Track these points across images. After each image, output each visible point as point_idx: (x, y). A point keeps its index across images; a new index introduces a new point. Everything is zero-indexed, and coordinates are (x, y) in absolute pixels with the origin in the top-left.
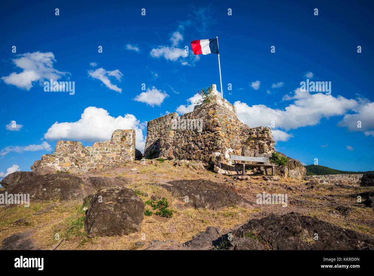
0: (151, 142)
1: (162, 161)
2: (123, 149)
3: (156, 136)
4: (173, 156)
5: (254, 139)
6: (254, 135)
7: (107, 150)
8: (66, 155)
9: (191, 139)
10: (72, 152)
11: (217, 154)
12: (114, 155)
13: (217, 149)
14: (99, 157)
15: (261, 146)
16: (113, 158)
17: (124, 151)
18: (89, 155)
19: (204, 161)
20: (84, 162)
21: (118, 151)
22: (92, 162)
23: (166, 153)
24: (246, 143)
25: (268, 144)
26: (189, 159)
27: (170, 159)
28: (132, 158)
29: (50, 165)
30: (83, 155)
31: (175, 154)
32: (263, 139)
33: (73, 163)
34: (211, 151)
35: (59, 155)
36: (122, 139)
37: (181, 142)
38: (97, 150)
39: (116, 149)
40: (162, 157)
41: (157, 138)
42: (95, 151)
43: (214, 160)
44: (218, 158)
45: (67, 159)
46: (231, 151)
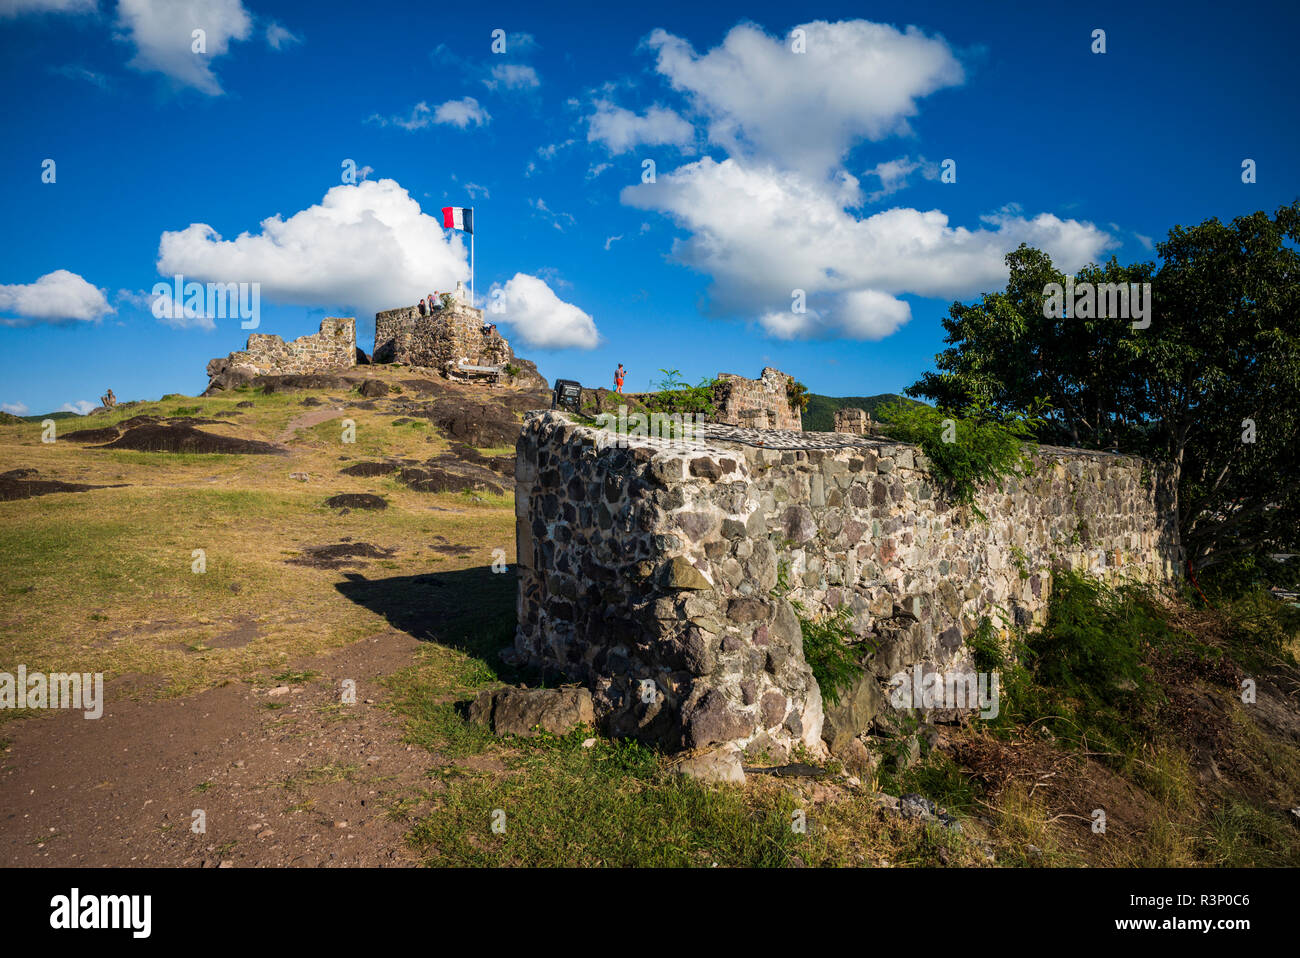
0: (381, 341)
1: (397, 366)
2: (338, 347)
3: (389, 335)
4: (409, 362)
5: (491, 349)
6: (492, 346)
7: (316, 347)
8: (264, 354)
9: (429, 345)
10: (270, 349)
11: (451, 362)
12: (327, 355)
13: (451, 358)
14: (306, 357)
15: (495, 356)
16: (325, 360)
17: (340, 349)
18: (292, 354)
19: (439, 369)
20: (287, 363)
21: (331, 349)
22: (298, 363)
23: (403, 358)
24: (484, 353)
25: (502, 355)
26: (425, 366)
27: (406, 364)
28: (353, 362)
29: (244, 365)
30: (285, 354)
31: (412, 359)
32: (498, 350)
33: (274, 364)
34: (446, 359)
35: (255, 353)
36: (336, 333)
37: (418, 347)
38: (302, 347)
39: (328, 347)
40: (398, 363)
41: (391, 337)
42: (300, 349)
43: (447, 368)
44: (451, 366)
45: (265, 358)
46: (467, 359)
